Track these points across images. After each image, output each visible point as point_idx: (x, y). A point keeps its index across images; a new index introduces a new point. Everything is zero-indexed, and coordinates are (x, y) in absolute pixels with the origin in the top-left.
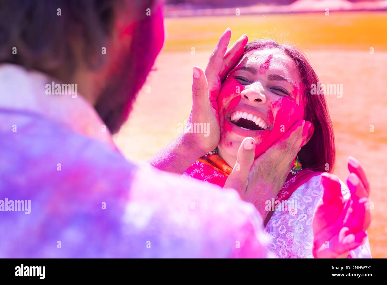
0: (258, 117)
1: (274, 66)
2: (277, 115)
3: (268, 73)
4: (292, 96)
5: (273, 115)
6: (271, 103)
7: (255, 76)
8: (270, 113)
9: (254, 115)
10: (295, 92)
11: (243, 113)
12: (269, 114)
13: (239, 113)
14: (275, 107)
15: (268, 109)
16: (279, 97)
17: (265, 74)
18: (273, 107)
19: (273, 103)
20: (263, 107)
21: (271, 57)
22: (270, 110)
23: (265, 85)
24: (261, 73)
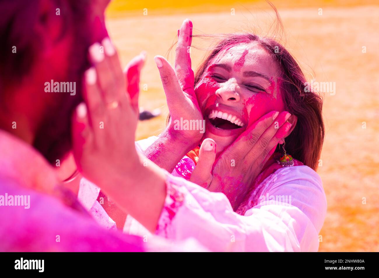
0: (233, 115)
1: (249, 62)
2: (251, 112)
3: (242, 70)
4: (268, 91)
5: (247, 112)
6: (245, 100)
7: (230, 74)
8: (245, 110)
9: (229, 114)
10: (272, 87)
11: (218, 112)
12: (244, 112)
13: (215, 112)
14: (248, 104)
15: (243, 106)
16: (254, 94)
17: (240, 71)
18: (247, 105)
19: (247, 100)
20: (238, 105)
21: (246, 53)
22: (245, 107)
23: (240, 82)
24: (236, 70)
